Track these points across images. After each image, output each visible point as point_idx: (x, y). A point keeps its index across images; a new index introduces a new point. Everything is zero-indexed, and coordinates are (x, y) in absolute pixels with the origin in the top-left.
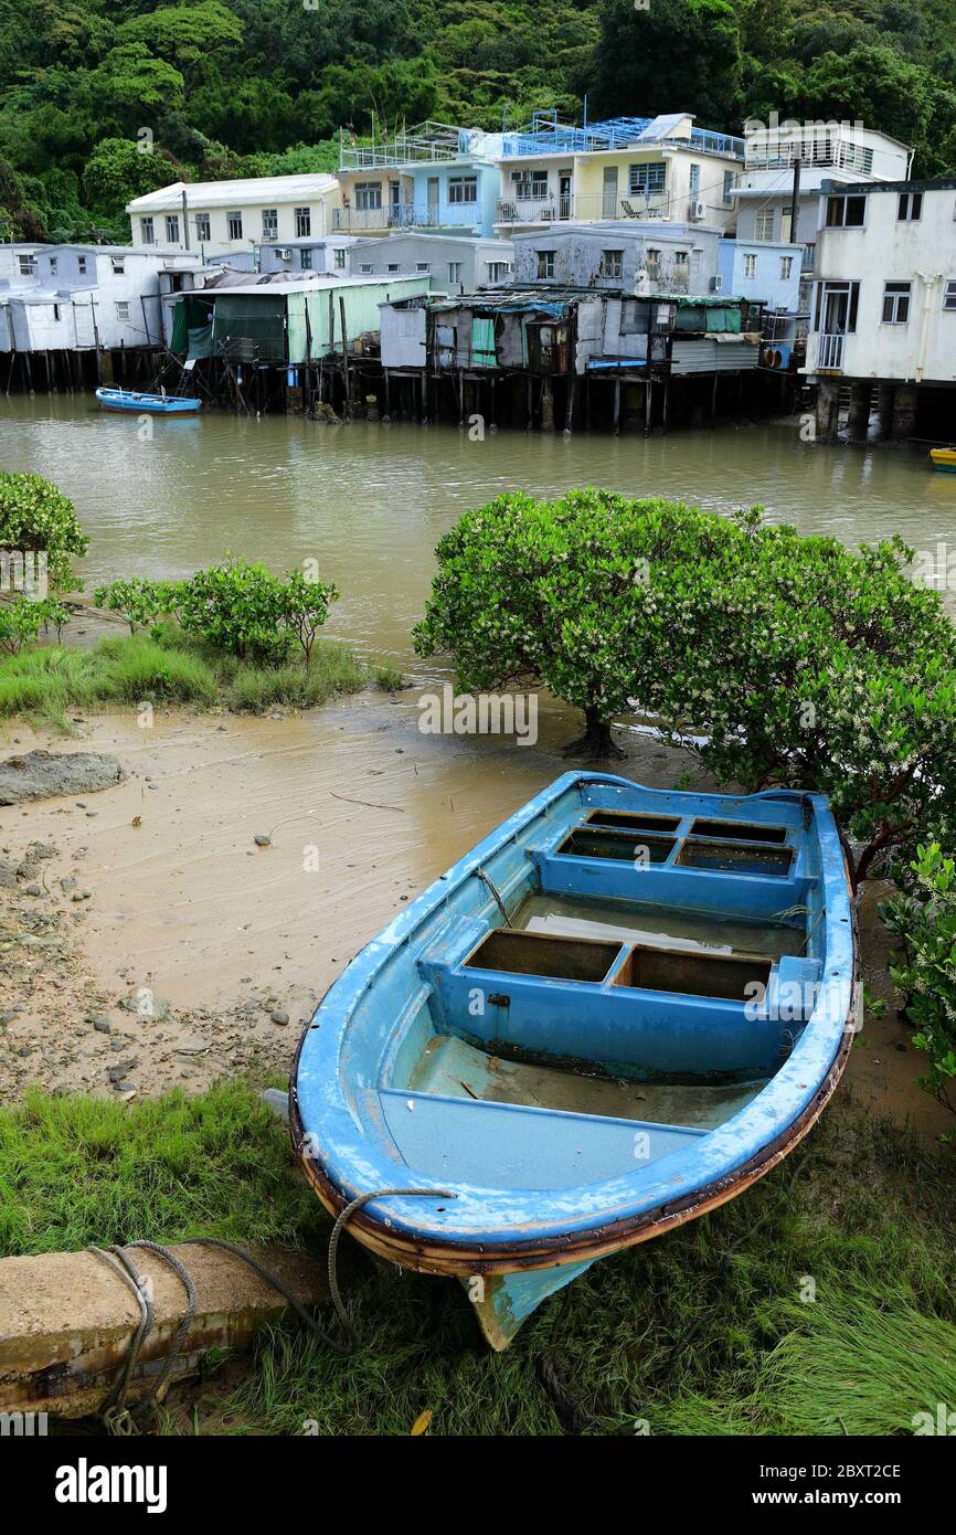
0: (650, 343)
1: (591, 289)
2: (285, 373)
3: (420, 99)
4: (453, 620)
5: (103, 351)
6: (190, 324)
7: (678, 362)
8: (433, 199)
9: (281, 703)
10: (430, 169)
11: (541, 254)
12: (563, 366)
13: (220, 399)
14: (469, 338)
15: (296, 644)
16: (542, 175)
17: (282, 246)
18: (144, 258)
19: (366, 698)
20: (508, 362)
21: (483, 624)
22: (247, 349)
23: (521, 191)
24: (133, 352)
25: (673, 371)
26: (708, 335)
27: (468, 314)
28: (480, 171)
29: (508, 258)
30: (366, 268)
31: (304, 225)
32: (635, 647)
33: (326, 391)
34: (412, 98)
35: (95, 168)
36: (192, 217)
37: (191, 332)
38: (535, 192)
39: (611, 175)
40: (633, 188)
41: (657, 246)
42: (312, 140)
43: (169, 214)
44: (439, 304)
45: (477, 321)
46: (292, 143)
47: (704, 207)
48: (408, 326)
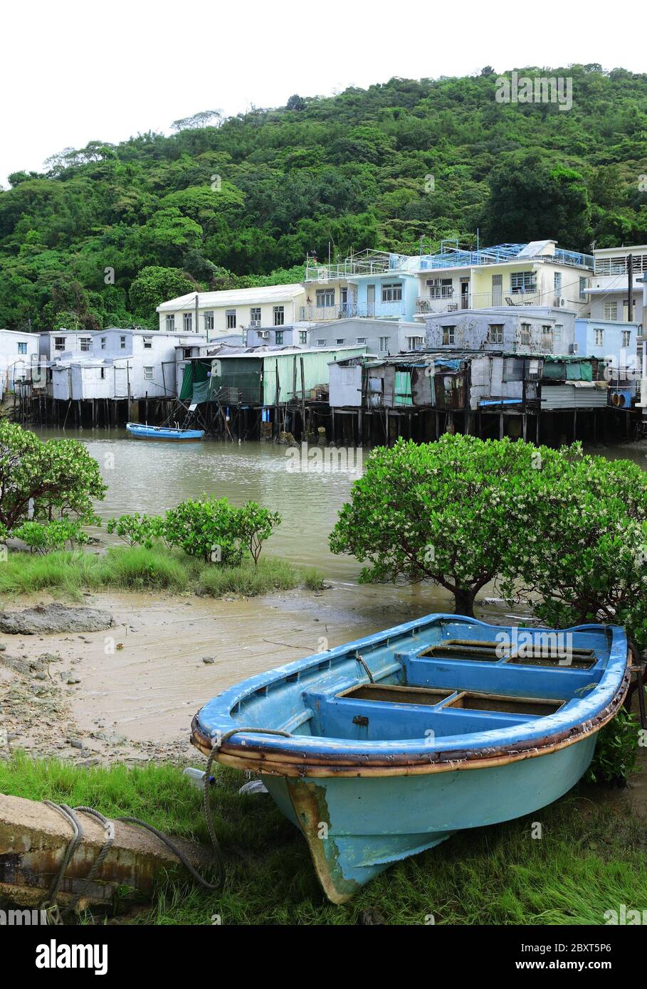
0: (525, 388)
1: (480, 351)
2: (260, 411)
3: (365, 239)
4: (356, 521)
5: (133, 400)
6: (195, 379)
7: (545, 400)
8: (371, 299)
9: (234, 591)
10: (369, 279)
11: (445, 328)
12: (461, 404)
13: (213, 432)
14: (392, 386)
15: (246, 553)
16: (449, 282)
17: (262, 329)
18: (166, 338)
19: (296, 592)
20: (420, 402)
21: (376, 517)
22: (233, 396)
23: (434, 293)
24: (153, 401)
25: (542, 407)
26: (567, 382)
27: (392, 369)
28: (404, 280)
29: (422, 334)
30: (321, 342)
31: (279, 316)
32: (483, 529)
33: (290, 425)
34: (359, 238)
35: (138, 285)
36: (201, 313)
37: (195, 385)
38: (443, 293)
39: (497, 280)
40: (513, 289)
41: (528, 321)
42: (288, 266)
43: (186, 312)
44: (371, 363)
45: (399, 373)
46: (275, 268)
47: (565, 301)
48: (348, 377)
